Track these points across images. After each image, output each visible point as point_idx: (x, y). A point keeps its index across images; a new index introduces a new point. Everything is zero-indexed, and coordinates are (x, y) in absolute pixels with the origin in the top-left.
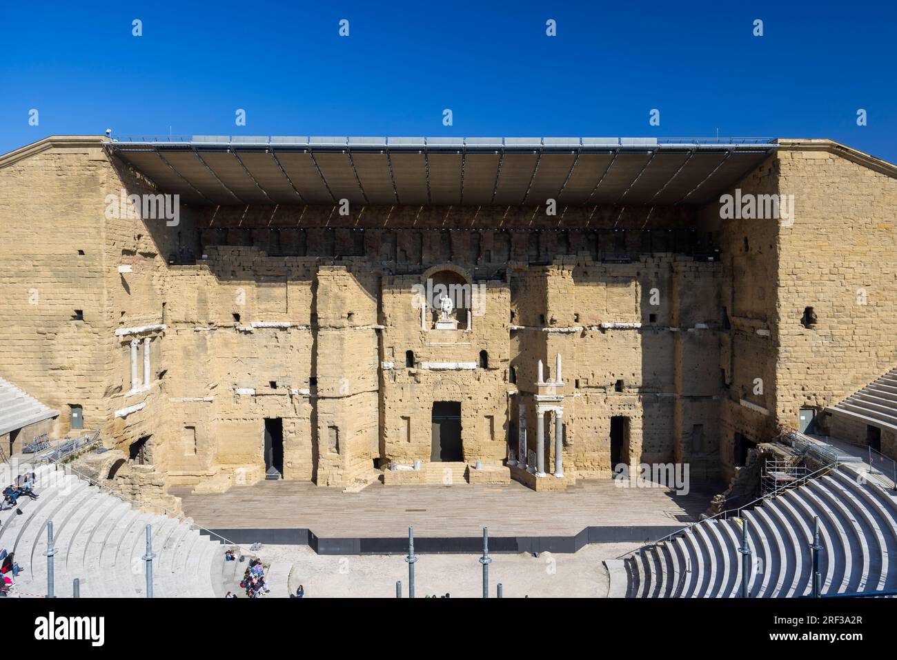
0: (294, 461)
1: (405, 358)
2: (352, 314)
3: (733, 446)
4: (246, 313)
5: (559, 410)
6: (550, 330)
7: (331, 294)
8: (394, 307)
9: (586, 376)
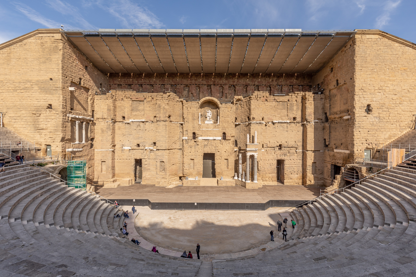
0: (147, 177)
1: (192, 135)
2: (171, 116)
3: (330, 170)
4: (128, 116)
5: (256, 155)
6: (252, 122)
7: (162, 107)
8: (188, 115)
9: (267, 143)
